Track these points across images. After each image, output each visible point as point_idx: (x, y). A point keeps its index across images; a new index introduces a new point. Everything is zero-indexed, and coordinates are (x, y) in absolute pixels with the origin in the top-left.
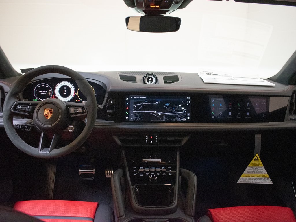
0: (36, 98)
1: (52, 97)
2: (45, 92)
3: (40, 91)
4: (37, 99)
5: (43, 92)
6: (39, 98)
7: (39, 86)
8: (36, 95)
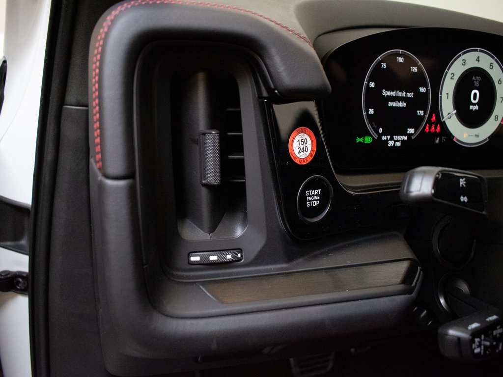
0: (369, 127)
1: (429, 122)
2: (403, 94)
3: (386, 93)
4: (372, 131)
5: (399, 94)
6: (381, 130)
7: (382, 61)
8: (371, 111)
